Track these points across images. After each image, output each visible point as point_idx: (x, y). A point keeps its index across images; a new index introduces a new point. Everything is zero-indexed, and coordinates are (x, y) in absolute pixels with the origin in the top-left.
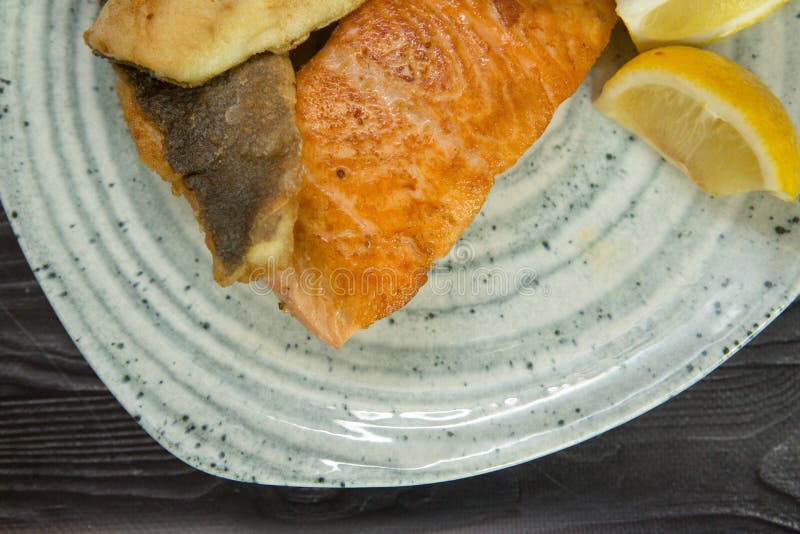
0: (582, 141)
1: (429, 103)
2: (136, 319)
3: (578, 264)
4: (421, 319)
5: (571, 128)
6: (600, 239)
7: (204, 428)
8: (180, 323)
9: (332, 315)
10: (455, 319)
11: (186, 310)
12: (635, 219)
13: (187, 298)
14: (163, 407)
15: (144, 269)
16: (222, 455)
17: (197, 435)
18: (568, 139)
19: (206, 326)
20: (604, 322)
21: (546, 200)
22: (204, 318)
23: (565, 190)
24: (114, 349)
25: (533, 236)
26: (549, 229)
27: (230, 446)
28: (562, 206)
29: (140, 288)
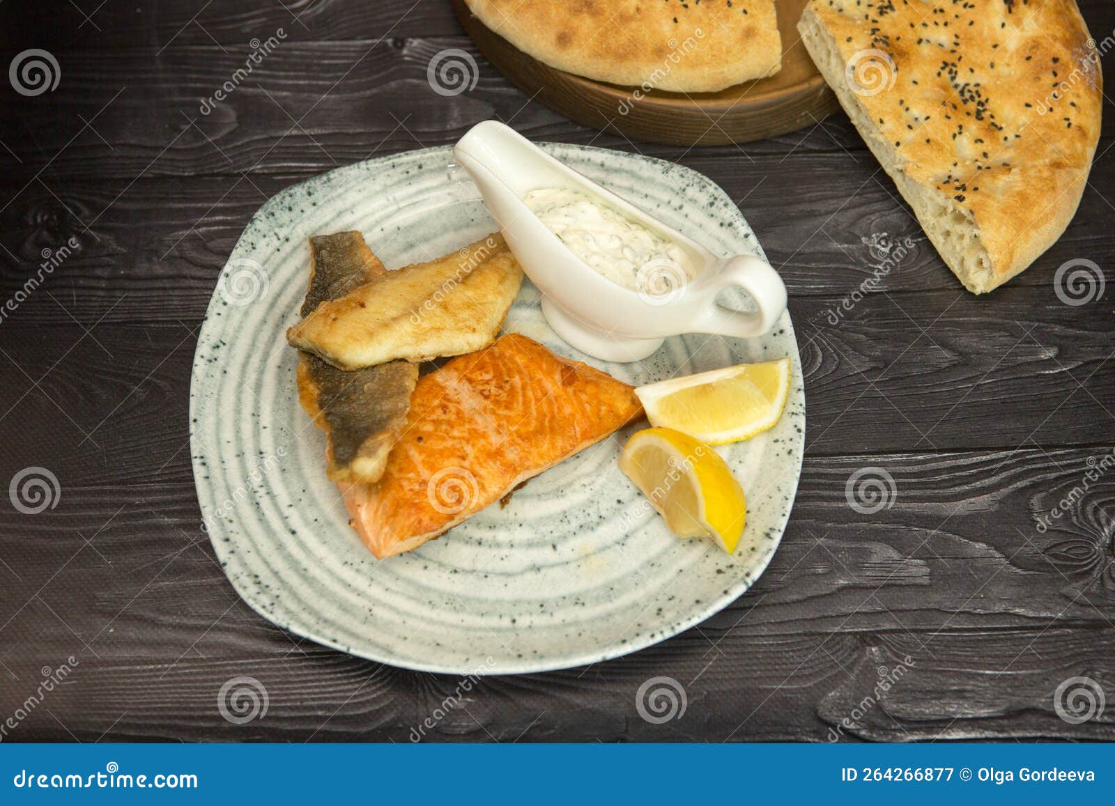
0: (602, 486)
1: (494, 412)
2: (247, 512)
3: (573, 566)
4: (448, 572)
5: (598, 476)
6: (594, 553)
7: (267, 586)
8: (276, 524)
9: (382, 528)
10: (471, 578)
11: (285, 518)
12: (624, 548)
13: (287, 512)
14: (244, 565)
15: (265, 483)
16: (273, 604)
17: (260, 588)
18: (593, 482)
19: (293, 532)
20: (578, 607)
21: (564, 517)
22: (294, 528)
23: (581, 515)
24: (226, 522)
25: (547, 539)
26: (559, 537)
27: (281, 602)
28: (574, 524)
29: (257, 495)
